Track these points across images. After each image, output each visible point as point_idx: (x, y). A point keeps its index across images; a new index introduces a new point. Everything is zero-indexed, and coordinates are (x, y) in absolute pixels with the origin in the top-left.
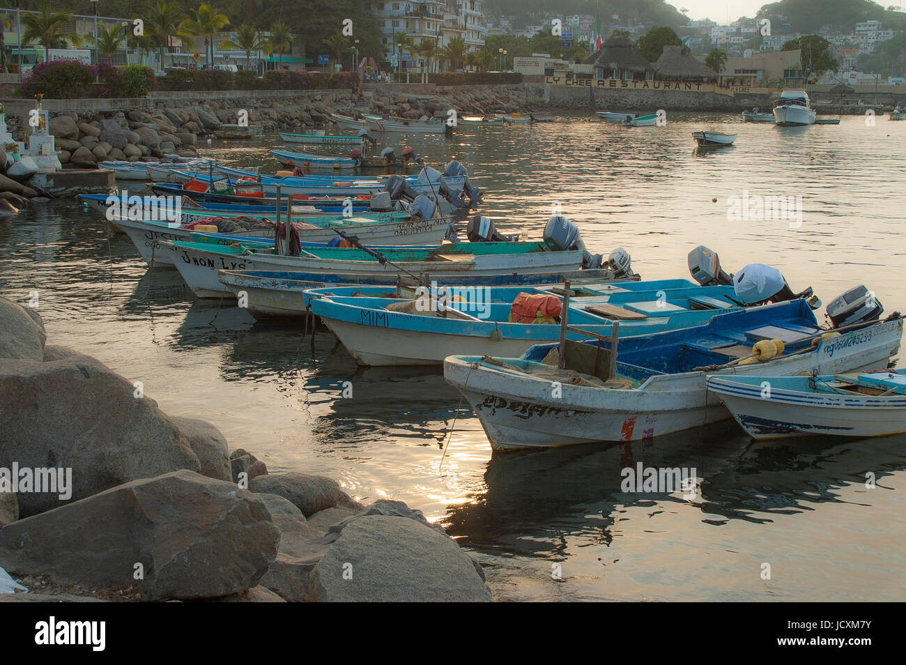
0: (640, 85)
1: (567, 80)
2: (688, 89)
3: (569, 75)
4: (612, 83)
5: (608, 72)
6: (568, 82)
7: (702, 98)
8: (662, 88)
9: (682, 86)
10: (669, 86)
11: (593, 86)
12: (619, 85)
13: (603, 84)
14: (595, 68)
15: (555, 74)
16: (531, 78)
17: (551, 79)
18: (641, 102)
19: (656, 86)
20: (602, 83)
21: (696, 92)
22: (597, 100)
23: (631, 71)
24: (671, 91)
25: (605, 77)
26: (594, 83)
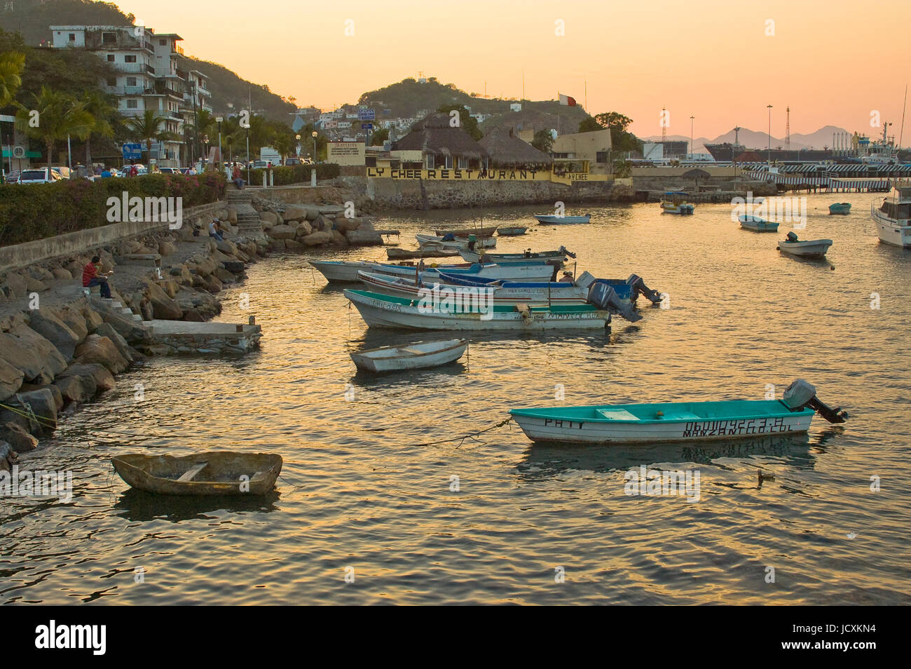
0: (475, 175)
1: (392, 172)
2: (523, 178)
3: (395, 165)
4: (445, 173)
5: (439, 161)
6: (394, 174)
7: (538, 188)
8: (496, 178)
9: (518, 174)
10: (504, 175)
11: (423, 178)
12: (452, 175)
13: (434, 176)
14: (424, 155)
15: (379, 165)
16: (352, 170)
17: (373, 171)
18: (478, 196)
19: (491, 175)
20: (433, 173)
21: (531, 182)
22: (429, 196)
23: (466, 158)
24: (506, 181)
25: (437, 167)
26: (424, 174)
